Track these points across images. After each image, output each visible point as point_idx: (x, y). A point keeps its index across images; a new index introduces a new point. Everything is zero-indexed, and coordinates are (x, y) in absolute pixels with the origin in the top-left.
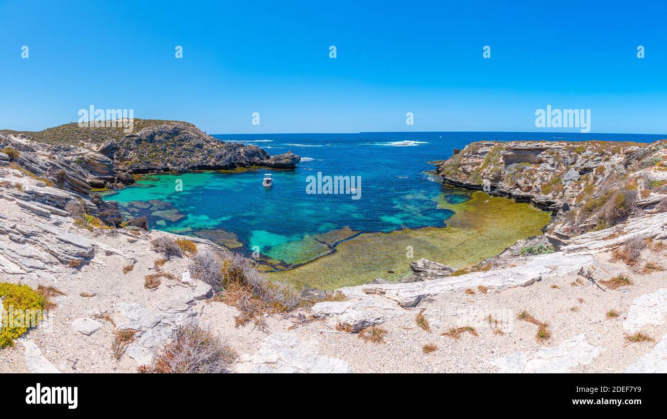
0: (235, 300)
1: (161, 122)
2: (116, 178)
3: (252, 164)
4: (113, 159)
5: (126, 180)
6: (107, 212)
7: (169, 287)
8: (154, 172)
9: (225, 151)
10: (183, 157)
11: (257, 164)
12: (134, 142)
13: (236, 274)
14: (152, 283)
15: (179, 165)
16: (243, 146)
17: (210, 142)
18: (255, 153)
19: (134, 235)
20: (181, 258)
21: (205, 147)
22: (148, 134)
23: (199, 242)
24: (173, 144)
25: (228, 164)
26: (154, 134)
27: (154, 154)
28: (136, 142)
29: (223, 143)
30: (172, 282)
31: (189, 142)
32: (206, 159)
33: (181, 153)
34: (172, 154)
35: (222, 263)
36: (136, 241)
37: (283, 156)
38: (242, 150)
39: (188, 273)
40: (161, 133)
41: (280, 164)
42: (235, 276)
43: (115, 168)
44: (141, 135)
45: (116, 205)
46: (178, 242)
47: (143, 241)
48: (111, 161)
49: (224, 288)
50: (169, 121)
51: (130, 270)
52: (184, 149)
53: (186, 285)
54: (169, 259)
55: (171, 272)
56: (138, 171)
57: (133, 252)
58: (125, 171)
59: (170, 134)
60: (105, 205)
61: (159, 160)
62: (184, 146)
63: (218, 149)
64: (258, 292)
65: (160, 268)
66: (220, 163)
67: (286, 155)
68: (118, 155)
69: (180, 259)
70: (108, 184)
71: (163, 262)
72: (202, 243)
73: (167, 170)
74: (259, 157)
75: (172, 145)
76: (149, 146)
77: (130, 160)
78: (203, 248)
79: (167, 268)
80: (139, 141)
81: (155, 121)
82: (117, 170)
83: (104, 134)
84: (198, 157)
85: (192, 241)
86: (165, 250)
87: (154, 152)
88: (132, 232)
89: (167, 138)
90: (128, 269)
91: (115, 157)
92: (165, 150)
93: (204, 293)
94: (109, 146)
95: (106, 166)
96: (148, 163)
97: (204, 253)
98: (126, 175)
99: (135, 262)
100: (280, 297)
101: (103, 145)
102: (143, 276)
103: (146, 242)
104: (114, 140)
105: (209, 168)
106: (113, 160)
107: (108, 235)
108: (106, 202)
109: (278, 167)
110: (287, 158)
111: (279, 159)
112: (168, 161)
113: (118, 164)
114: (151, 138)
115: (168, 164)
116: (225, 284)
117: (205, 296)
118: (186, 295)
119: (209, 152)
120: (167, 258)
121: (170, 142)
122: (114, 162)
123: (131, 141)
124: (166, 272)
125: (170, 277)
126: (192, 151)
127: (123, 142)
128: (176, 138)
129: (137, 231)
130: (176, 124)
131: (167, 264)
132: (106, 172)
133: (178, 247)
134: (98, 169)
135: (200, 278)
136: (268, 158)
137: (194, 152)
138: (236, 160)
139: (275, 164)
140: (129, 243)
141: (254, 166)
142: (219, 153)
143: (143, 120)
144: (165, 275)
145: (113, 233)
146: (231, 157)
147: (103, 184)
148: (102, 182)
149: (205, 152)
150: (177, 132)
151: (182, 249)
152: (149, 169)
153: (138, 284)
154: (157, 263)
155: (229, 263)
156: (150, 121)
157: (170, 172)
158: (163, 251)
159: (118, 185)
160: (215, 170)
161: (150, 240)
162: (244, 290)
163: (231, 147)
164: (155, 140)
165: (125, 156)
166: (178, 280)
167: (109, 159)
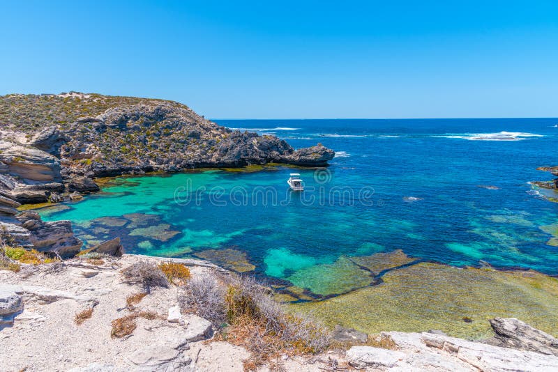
0: (243, 338)
1: (136, 101)
2: (67, 185)
3: (268, 160)
4: (59, 156)
5: (85, 187)
6: (51, 238)
7: (150, 330)
8: (129, 174)
9: (231, 143)
10: (172, 151)
11: (275, 161)
12: (94, 130)
13: (245, 303)
14: (122, 330)
15: (168, 162)
16: (256, 136)
17: (210, 129)
18: (273, 146)
19: (94, 265)
20: (167, 287)
21: (204, 137)
22: (115, 118)
23: (193, 265)
24: (157, 132)
25: (236, 160)
26: (126, 117)
27: (127, 147)
28: (97, 129)
29: (229, 131)
30: (152, 323)
31: (180, 129)
32: (206, 154)
33: (169, 145)
34: (156, 147)
35: (227, 289)
36: (97, 273)
37: (310, 150)
38: (255, 141)
39: (177, 308)
40: (136, 117)
41: (306, 161)
42: (243, 306)
43: (63, 171)
44: (104, 119)
45: (68, 227)
46: (163, 267)
47: (108, 273)
48: (56, 159)
49: (229, 323)
50: (149, 100)
51: (87, 317)
52: (173, 140)
53: (175, 324)
54: (149, 292)
55: (152, 310)
56: (104, 174)
57: (93, 290)
58: (81, 174)
59: (151, 118)
60: (49, 229)
61: (136, 155)
62: (173, 136)
63: (223, 141)
64: (275, 326)
65: (135, 305)
66: (225, 159)
67: (315, 148)
68: (68, 150)
69: (165, 290)
70: (53, 195)
71: (140, 297)
72: (197, 265)
73: (149, 170)
74: (278, 150)
75: (154, 134)
76: (118, 135)
77: (90, 156)
78: (200, 272)
79: (146, 304)
80: (102, 128)
81: (126, 99)
82: (68, 174)
83: (39, 117)
84: (194, 151)
85: (183, 264)
86: (142, 281)
87: (127, 146)
88: (90, 262)
89: (147, 124)
90: (85, 316)
91: (62, 153)
92: (145, 142)
93: (201, 332)
94: (51, 136)
95: (48, 169)
96: (118, 160)
97: (200, 279)
98: (85, 181)
99: (95, 305)
100: (302, 334)
101: (37, 135)
102: (109, 322)
103: (113, 274)
104: (59, 126)
105: (211, 165)
106: (60, 158)
107: (48, 272)
108: (49, 223)
109: (304, 165)
110: (316, 153)
111: (305, 154)
112: (151, 157)
113: (68, 164)
114: (121, 124)
115: (151, 162)
116: (231, 318)
117: (202, 336)
118: (173, 337)
119: (210, 144)
120: (145, 291)
121: (152, 130)
122: (61, 161)
123: (88, 129)
124: (144, 310)
125: (151, 316)
126: (184, 142)
127: (75, 130)
128: (160, 124)
129: (99, 259)
130: (160, 104)
131: (146, 300)
132: (47, 177)
133: (161, 274)
134: (34, 173)
135: (195, 313)
136: (290, 152)
137: (188, 144)
138: (247, 155)
139: (300, 161)
140: (84, 279)
141: (272, 163)
142: (223, 145)
143: (106, 97)
144: (143, 315)
145: (56, 267)
146: (240, 151)
147: (44, 197)
148: (42, 193)
149: (205, 143)
150: (162, 116)
151: (168, 276)
152: (122, 170)
153: (100, 335)
154: (130, 300)
155: (235, 290)
156: (118, 98)
157: (155, 173)
158: (140, 282)
159: (71, 196)
160: (220, 168)
161: (120, 269)
162: (255, 324)
163: (239, 136)
164: (128, 127)
165: (80, 151)
166: (162, 318)
167: (52, 157)
